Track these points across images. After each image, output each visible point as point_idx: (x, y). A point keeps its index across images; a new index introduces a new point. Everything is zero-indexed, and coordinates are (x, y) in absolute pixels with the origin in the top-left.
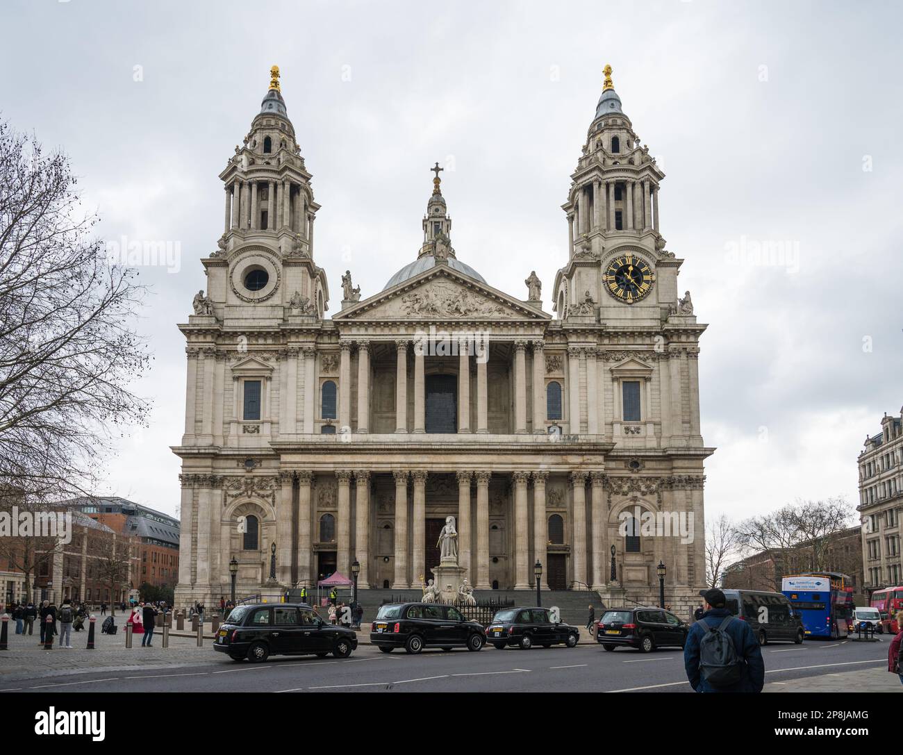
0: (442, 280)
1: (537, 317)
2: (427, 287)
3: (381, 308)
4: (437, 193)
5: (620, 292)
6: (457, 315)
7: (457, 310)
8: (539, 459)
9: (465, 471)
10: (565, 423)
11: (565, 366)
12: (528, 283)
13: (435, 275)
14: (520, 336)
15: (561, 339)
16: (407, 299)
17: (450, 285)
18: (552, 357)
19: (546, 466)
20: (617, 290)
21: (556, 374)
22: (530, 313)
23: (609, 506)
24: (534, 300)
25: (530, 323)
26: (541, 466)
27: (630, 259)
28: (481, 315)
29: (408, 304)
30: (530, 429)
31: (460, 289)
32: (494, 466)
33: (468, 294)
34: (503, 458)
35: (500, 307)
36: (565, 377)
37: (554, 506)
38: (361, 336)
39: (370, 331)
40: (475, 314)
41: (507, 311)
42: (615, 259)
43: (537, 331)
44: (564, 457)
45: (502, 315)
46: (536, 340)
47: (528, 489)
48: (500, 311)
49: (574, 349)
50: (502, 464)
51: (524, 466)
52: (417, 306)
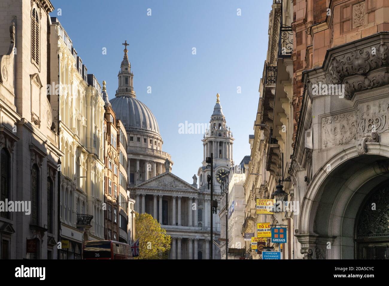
0: (168, 176)
1: (196, 190)
2: (163, 177)
3: (149, 183)
4: (125, 58)
5: (220, 181)
6: (172, 188)
7: (173, 186)
8: (196, 234)
9: (175, 237)
10: (203, 222)
11: (204, 204)
12: (193, 178)
13: (166, 175)
14: (191, 196)
15: (202, 195)
16: (157, 181)
17: (170, 178)
18: (200, 201)
19: (198, 237)
20: (219, 180)
21: (201, 206)
22: (194, 189)
23: (216, 249)
24: (195, 184)
25: (194, 192)
26: (197, 237)
27: (224, 171)
28: (179, 188)
29: (157, 183)
30: (193, 225)
31: (173, 179)
32: (183, 236)
33: (176, 181)
34: (186, 234)
35: (185, 186)
36: (203, 208)
37: (200, 248)
38: (144, 193)
39: (146, 191)
40: (178, 187)
41: (187, 187)
42: (219, 170)
43: (196, 194)
44: (203, 234)
45: (185, 188)
46: (196, 197)
47: (193, 243)
48: (185, 187)
49: (206, 199)
50: (185, 235)
51: (192, 236)
52: (160, 184)
